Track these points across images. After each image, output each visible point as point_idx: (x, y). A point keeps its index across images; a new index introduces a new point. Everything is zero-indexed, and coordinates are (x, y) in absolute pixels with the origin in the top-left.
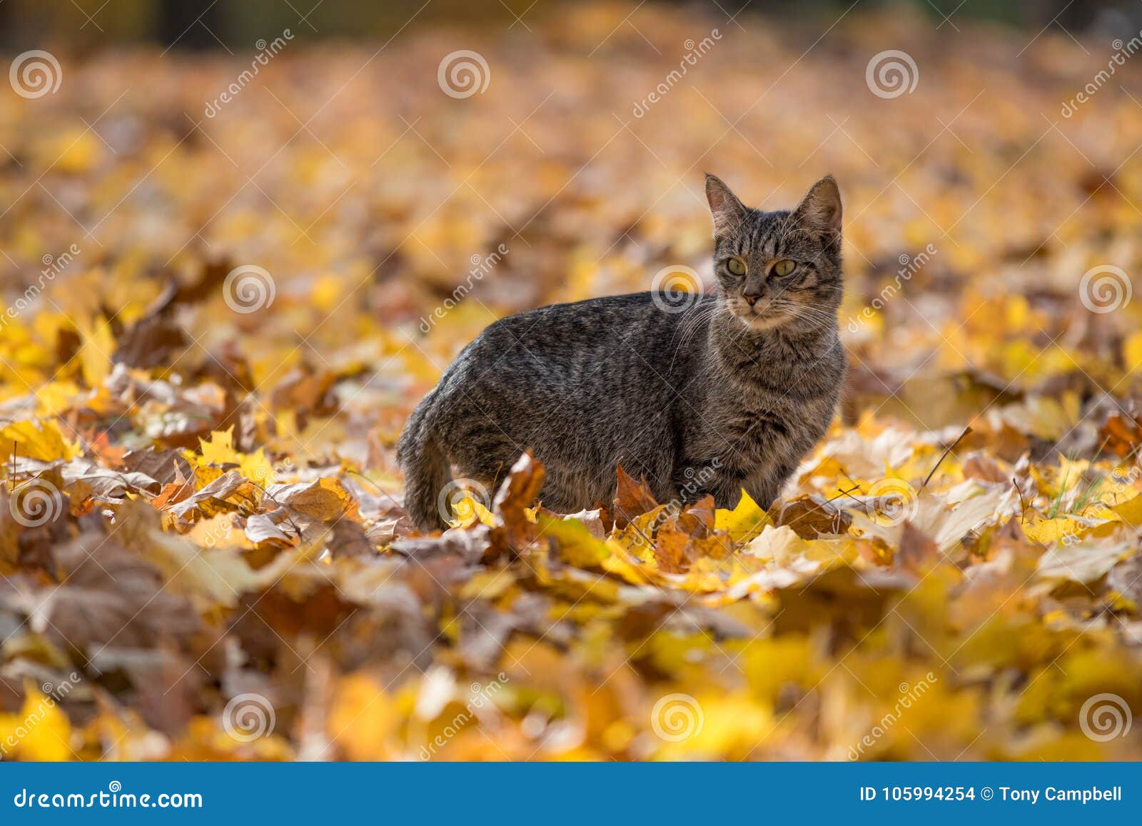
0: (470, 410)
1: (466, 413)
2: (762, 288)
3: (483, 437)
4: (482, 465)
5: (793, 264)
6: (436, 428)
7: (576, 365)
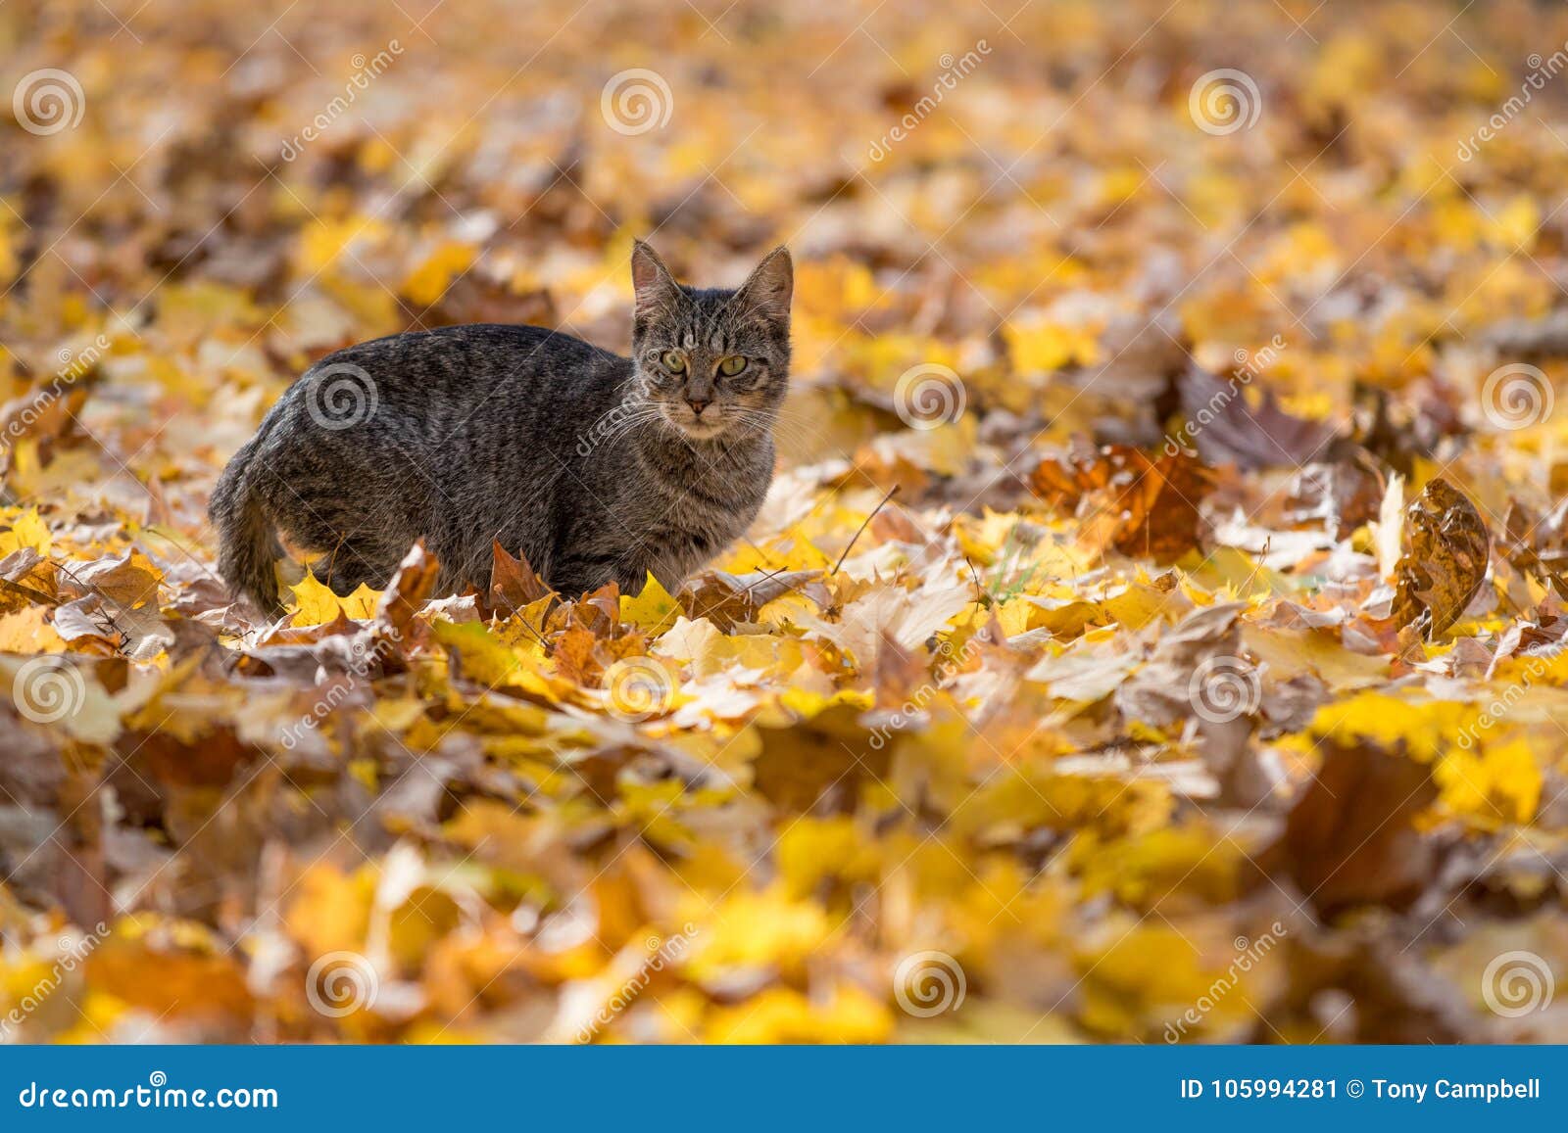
0: (299, 469)
1: (295, 473)
2: (710, 392)
3: (316, 502)
4: (315, 535)
5: (743, 360)
6: (259, 487)
7: (435, 421)
